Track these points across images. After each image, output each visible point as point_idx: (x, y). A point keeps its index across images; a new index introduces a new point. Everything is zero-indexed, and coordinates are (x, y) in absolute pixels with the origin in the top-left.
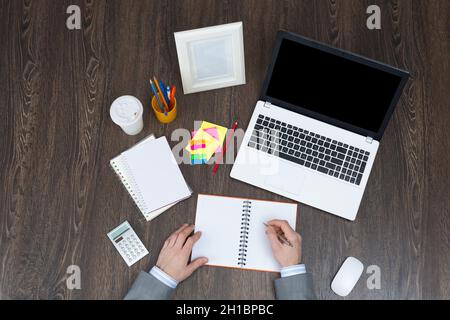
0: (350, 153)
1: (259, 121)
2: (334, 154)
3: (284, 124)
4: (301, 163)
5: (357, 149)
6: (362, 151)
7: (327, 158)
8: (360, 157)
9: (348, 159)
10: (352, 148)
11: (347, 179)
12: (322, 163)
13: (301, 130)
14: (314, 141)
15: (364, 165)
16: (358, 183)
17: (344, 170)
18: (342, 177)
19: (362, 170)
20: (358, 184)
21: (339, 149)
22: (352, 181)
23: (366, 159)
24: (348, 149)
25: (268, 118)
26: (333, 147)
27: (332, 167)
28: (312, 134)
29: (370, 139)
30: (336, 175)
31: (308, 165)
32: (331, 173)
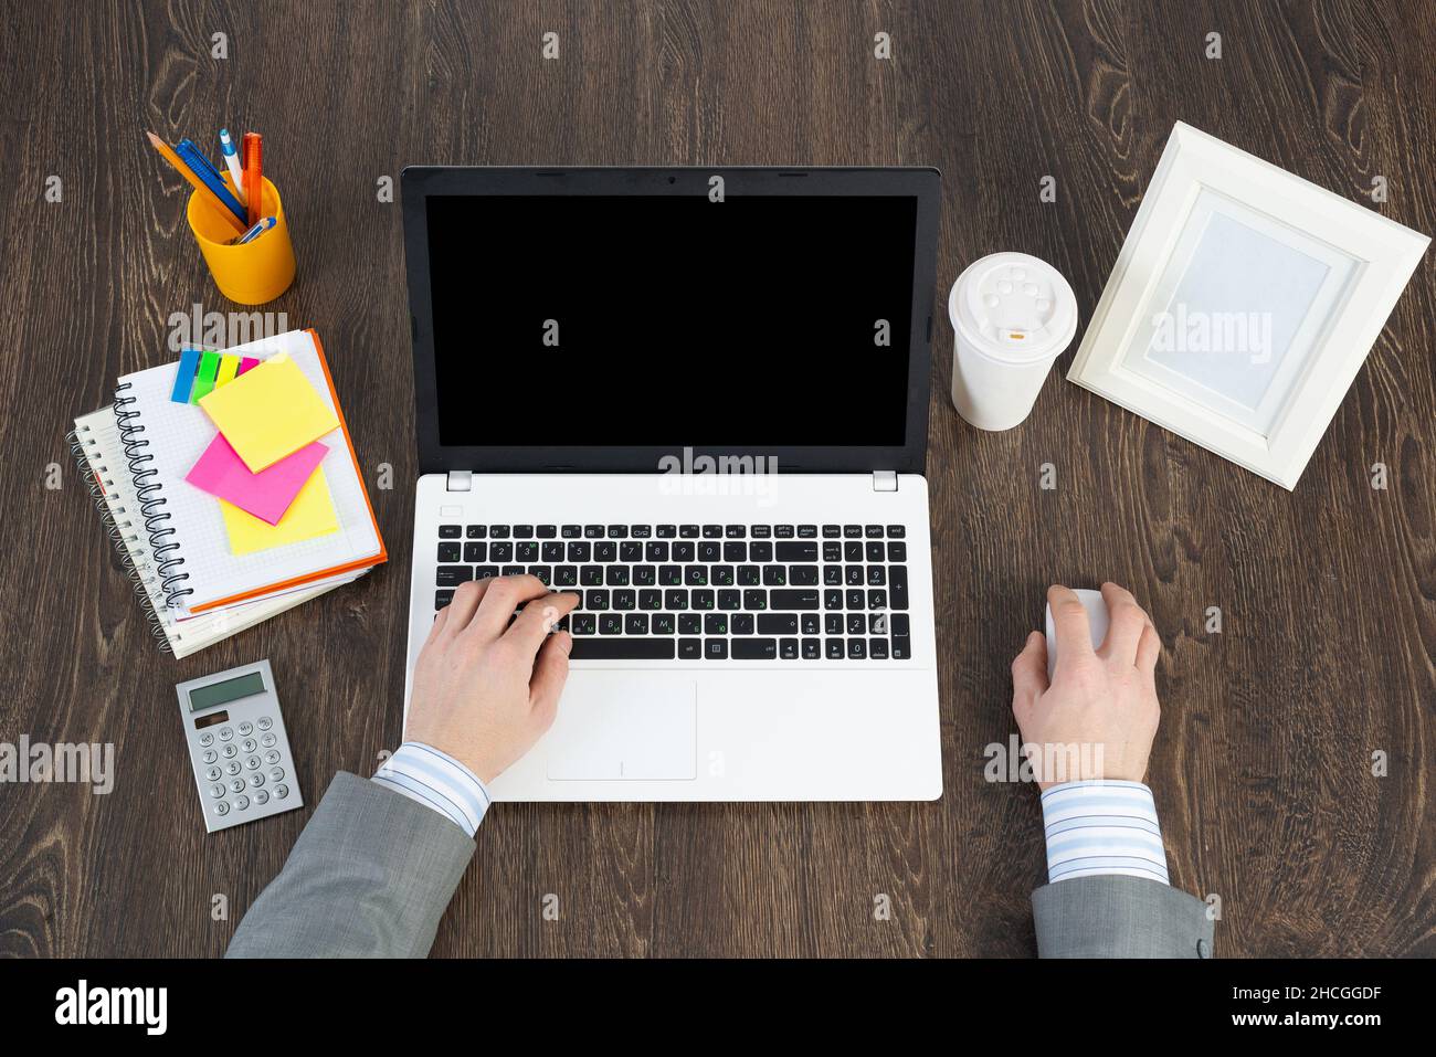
0: (832, 551)
1: (446, 552)
2: (773, 575)
3: (546, 531)
4: (661, 650)
5: (853, 530)
6: (874, 530)
7: (755, 600)
8: (875, 552)
9: (832, 575)
10: (831, 530)
11: (857, 650)
12: (742, 624)
13: (620, 530)
14: (683, 552)
15: (899, 576)
16: (903, 649)
17: (834, 623)
18: (835, 649)
19: (901, 599)
20: (906, 654)
21: (786, 551)
22: (879, 649)
23: (899, 552)
24: (820, 540)
25: (477, 531)
26: (761, 552)
27: (786, 624)
28: (667, 530)
29: (884, 479)
30: (811, 650)
31: (690, 651)
32: (789, 650)
